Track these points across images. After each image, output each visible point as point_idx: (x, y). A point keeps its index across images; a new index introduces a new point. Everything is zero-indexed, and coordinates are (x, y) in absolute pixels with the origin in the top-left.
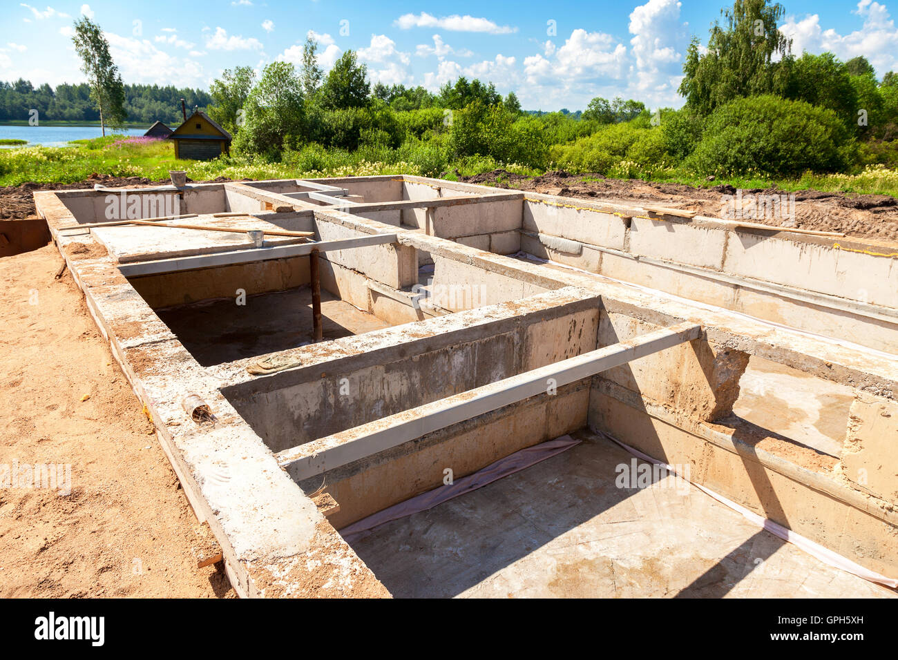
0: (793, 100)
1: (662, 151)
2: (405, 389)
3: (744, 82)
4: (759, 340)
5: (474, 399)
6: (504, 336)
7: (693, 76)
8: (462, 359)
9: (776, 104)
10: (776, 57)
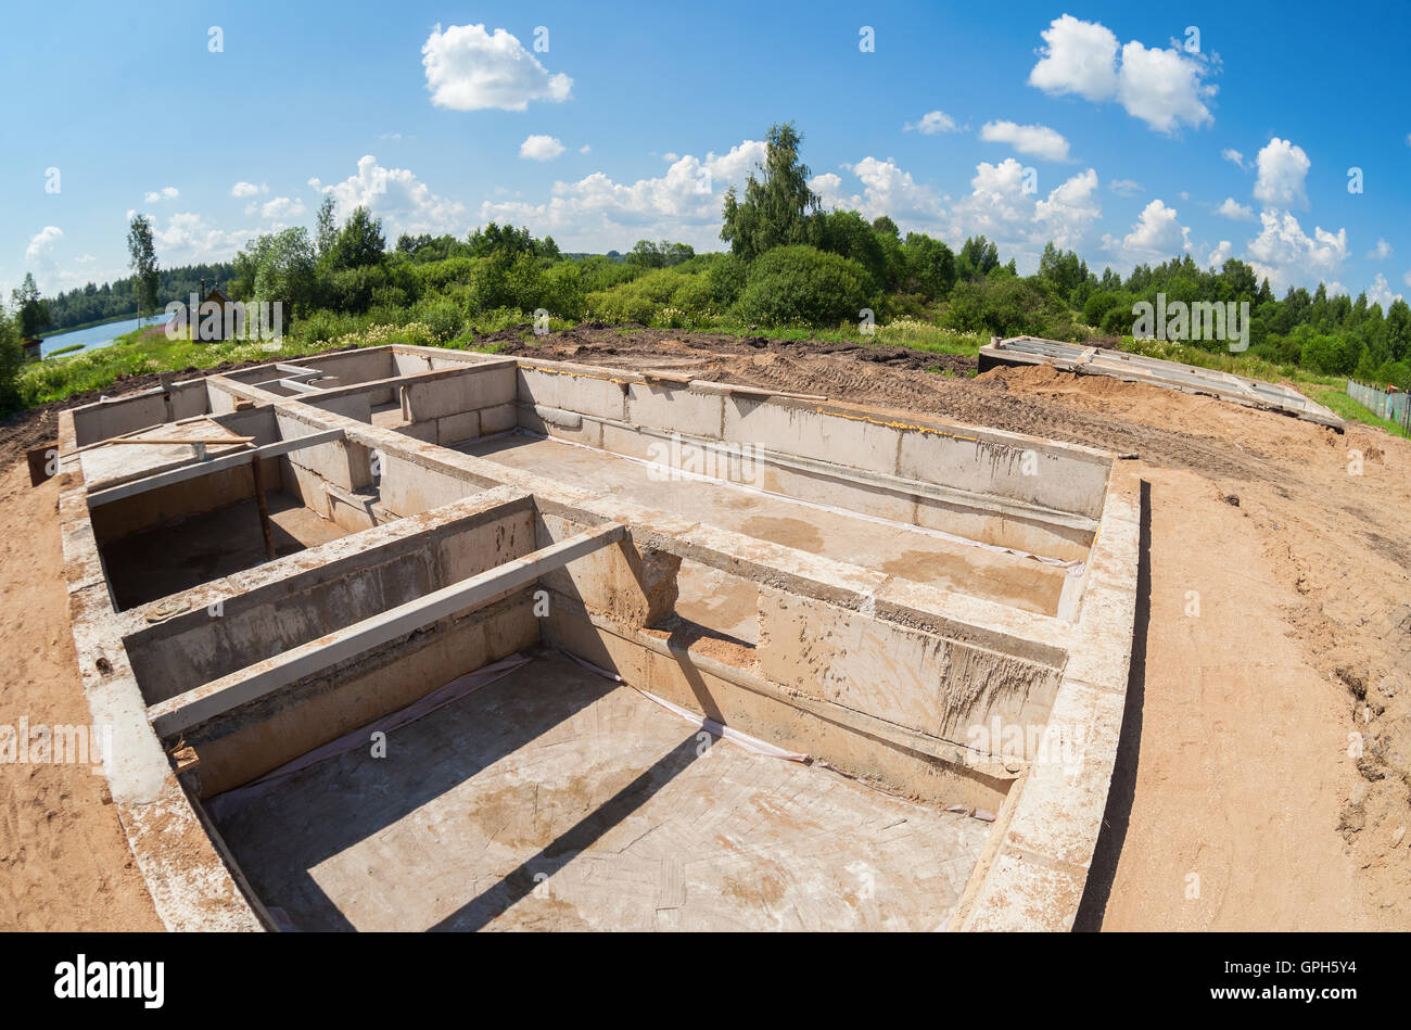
0: (827, 251)
1: (708, 299)
2: (302, 626)
3: (782, 232)
4: (678, 538)
5: (333, 643)
6: (412, 556)
7: (733, 223)
8: (364, 587)
9: (813, 254)
10: (808, 211)
